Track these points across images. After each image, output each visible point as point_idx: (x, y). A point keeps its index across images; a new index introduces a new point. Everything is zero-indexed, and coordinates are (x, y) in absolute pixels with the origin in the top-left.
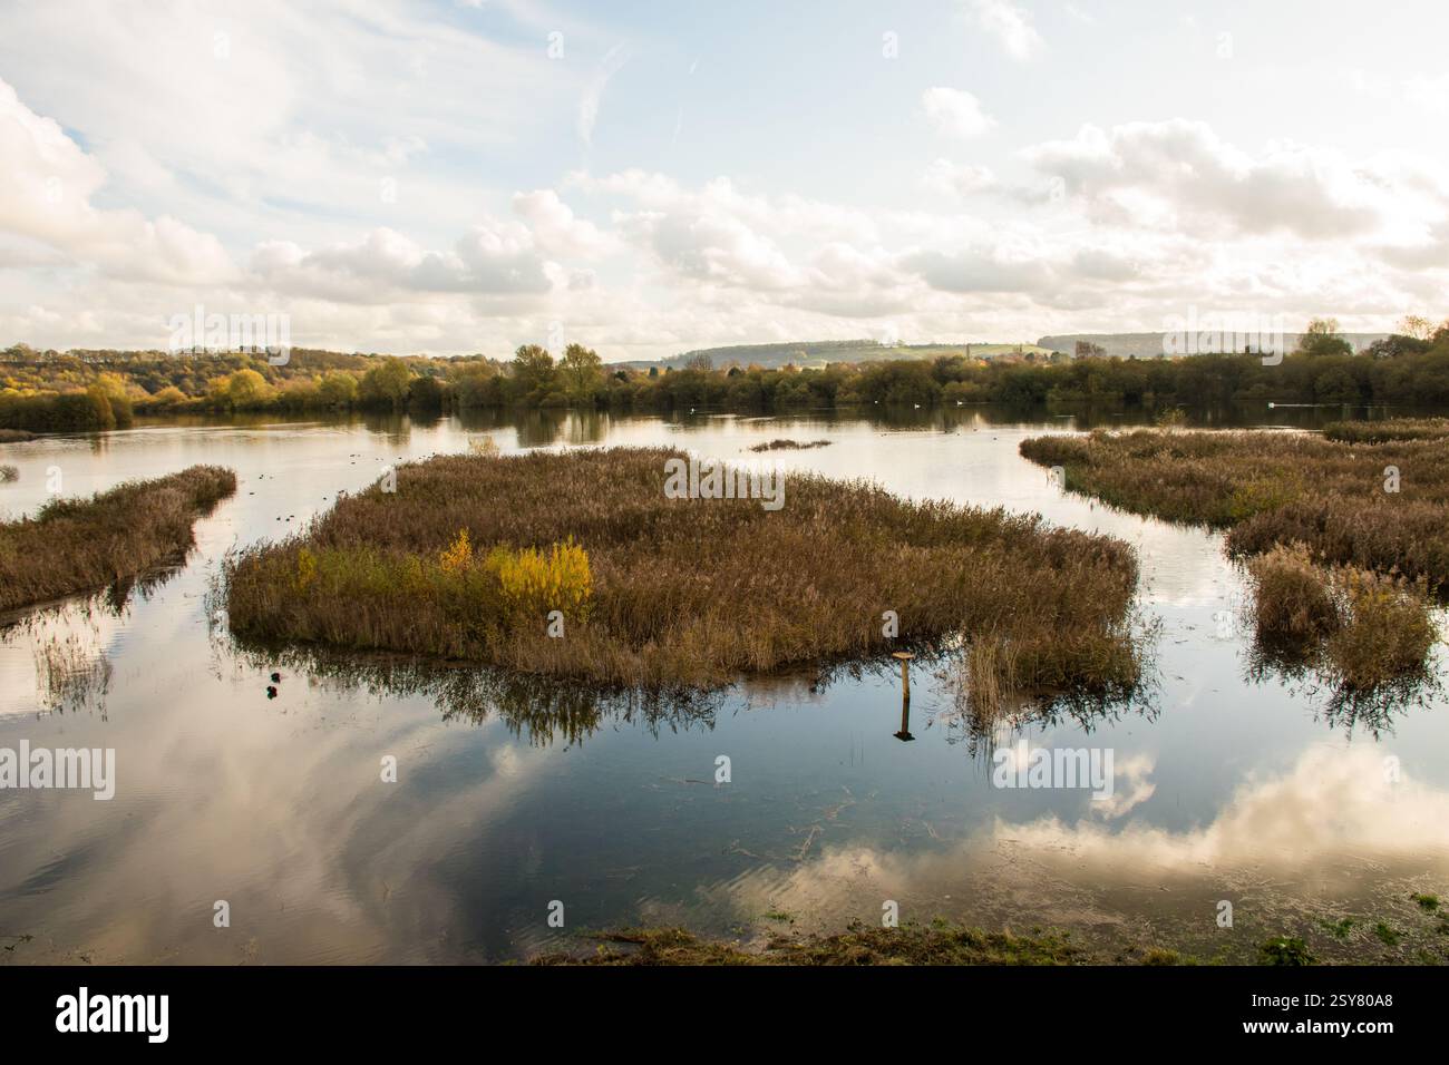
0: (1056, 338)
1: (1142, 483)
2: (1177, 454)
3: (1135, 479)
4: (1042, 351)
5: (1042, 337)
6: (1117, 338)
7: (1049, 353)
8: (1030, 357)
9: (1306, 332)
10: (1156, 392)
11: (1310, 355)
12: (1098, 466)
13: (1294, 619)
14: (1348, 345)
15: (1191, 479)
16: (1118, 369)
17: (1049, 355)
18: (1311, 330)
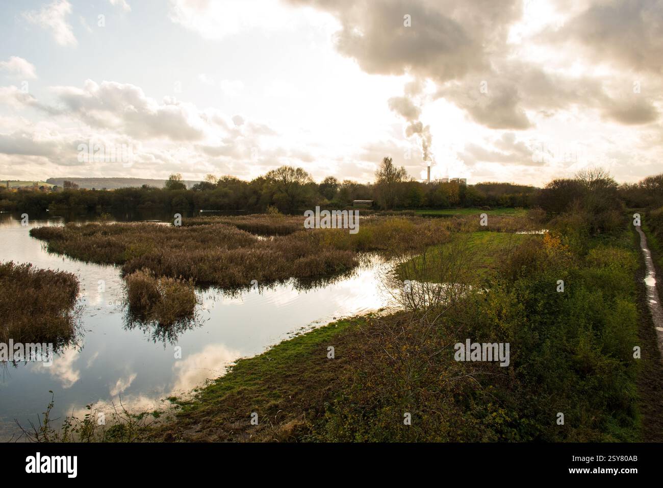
0: (56, 179)
1: (86, 247)
2: (105, 233)
3: (83, 245)
4: (49, 185)
5: (49, 178)
6: (87, 180)
7: (52, 186)
8: (42, 188)
9: (168, 179)
10: (102, 205)
11: (170, 190)
12: (67, 241)
13: (142, 300)
14: (185, 186)
15: (109, 244)
16: (84, 195)
17: (52, 187)
18: (170, 178)
